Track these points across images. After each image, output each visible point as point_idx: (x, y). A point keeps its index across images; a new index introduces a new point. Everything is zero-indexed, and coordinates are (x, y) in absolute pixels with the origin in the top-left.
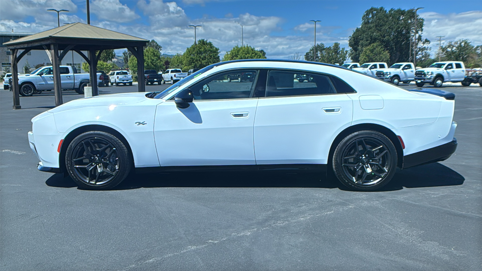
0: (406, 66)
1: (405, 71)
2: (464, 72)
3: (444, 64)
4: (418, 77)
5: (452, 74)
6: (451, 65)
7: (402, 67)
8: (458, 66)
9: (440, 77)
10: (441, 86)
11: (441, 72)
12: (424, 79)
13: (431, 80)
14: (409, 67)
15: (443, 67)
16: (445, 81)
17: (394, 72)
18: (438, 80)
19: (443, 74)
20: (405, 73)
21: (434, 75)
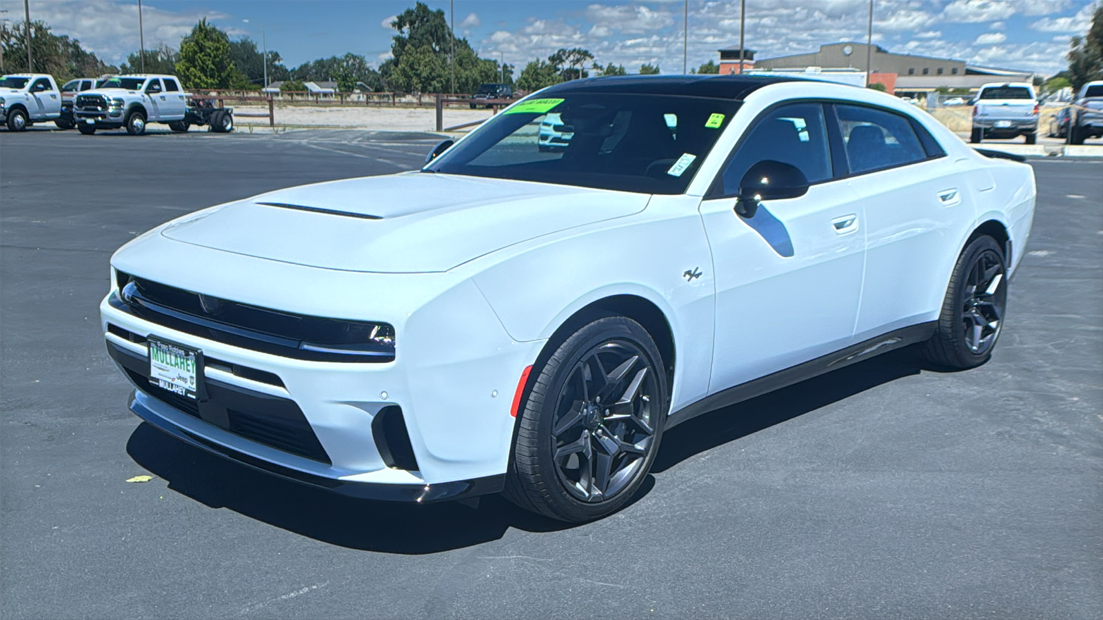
0: (39, 81)
1: (37, 94)
2: (183, 99)
3: (142, 81)
4: (86, 110)
5: (162, 106)
6: (156, 82)
7: (28, 85)
8: (171, 86)
9: (138, 110)
10: (143, 133)
11: (140, 99)
12: (104, 116)
13: (120, 117)
14: (46, 85)
15: (140, 88)
16: (148, 120)
17: (11, 98)
18: (135, 118)
19: (144, 105)
20: (38, 100)
21: (126, 107)
